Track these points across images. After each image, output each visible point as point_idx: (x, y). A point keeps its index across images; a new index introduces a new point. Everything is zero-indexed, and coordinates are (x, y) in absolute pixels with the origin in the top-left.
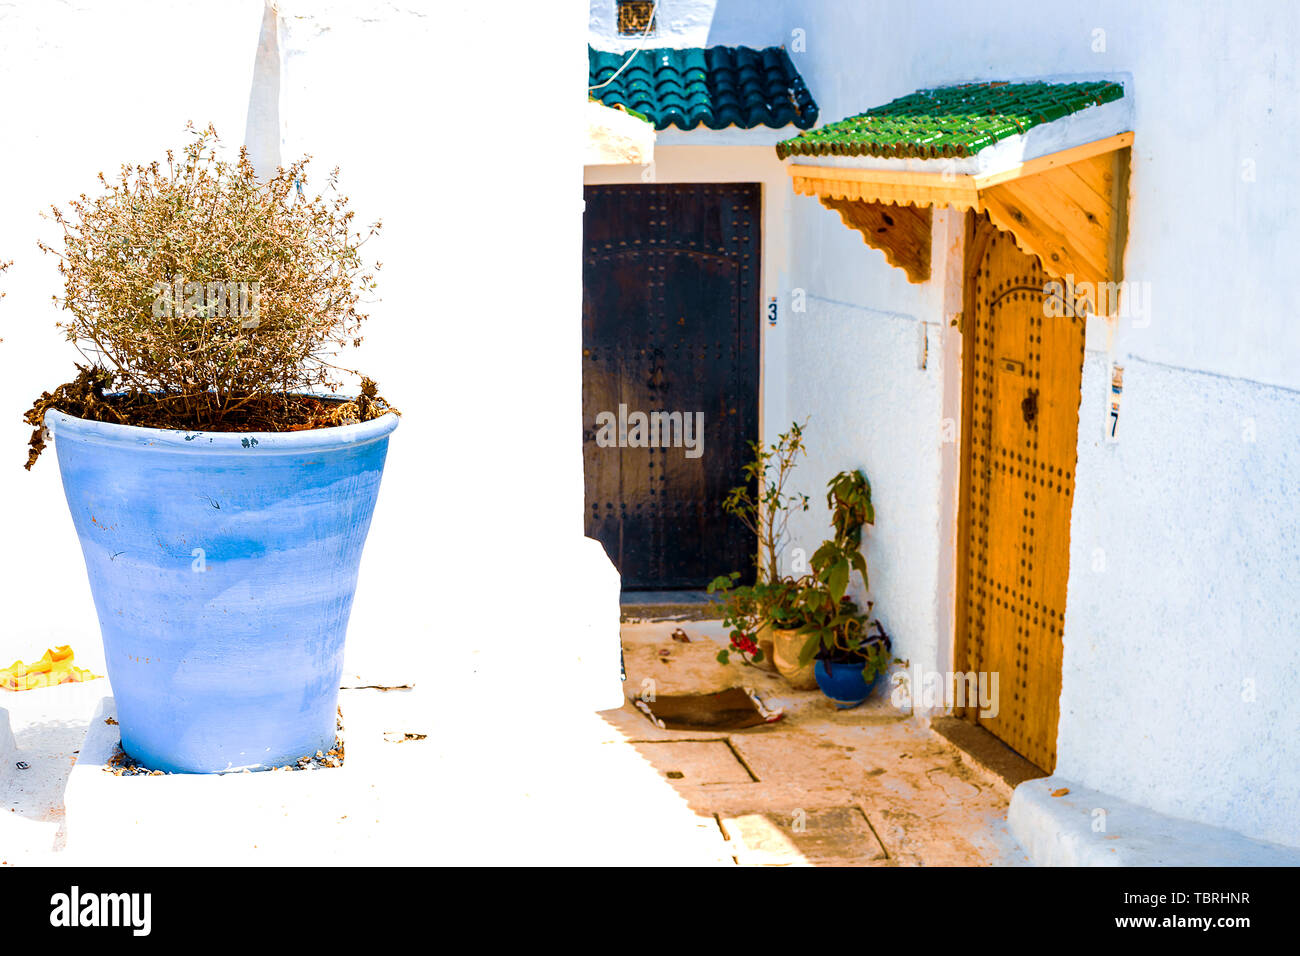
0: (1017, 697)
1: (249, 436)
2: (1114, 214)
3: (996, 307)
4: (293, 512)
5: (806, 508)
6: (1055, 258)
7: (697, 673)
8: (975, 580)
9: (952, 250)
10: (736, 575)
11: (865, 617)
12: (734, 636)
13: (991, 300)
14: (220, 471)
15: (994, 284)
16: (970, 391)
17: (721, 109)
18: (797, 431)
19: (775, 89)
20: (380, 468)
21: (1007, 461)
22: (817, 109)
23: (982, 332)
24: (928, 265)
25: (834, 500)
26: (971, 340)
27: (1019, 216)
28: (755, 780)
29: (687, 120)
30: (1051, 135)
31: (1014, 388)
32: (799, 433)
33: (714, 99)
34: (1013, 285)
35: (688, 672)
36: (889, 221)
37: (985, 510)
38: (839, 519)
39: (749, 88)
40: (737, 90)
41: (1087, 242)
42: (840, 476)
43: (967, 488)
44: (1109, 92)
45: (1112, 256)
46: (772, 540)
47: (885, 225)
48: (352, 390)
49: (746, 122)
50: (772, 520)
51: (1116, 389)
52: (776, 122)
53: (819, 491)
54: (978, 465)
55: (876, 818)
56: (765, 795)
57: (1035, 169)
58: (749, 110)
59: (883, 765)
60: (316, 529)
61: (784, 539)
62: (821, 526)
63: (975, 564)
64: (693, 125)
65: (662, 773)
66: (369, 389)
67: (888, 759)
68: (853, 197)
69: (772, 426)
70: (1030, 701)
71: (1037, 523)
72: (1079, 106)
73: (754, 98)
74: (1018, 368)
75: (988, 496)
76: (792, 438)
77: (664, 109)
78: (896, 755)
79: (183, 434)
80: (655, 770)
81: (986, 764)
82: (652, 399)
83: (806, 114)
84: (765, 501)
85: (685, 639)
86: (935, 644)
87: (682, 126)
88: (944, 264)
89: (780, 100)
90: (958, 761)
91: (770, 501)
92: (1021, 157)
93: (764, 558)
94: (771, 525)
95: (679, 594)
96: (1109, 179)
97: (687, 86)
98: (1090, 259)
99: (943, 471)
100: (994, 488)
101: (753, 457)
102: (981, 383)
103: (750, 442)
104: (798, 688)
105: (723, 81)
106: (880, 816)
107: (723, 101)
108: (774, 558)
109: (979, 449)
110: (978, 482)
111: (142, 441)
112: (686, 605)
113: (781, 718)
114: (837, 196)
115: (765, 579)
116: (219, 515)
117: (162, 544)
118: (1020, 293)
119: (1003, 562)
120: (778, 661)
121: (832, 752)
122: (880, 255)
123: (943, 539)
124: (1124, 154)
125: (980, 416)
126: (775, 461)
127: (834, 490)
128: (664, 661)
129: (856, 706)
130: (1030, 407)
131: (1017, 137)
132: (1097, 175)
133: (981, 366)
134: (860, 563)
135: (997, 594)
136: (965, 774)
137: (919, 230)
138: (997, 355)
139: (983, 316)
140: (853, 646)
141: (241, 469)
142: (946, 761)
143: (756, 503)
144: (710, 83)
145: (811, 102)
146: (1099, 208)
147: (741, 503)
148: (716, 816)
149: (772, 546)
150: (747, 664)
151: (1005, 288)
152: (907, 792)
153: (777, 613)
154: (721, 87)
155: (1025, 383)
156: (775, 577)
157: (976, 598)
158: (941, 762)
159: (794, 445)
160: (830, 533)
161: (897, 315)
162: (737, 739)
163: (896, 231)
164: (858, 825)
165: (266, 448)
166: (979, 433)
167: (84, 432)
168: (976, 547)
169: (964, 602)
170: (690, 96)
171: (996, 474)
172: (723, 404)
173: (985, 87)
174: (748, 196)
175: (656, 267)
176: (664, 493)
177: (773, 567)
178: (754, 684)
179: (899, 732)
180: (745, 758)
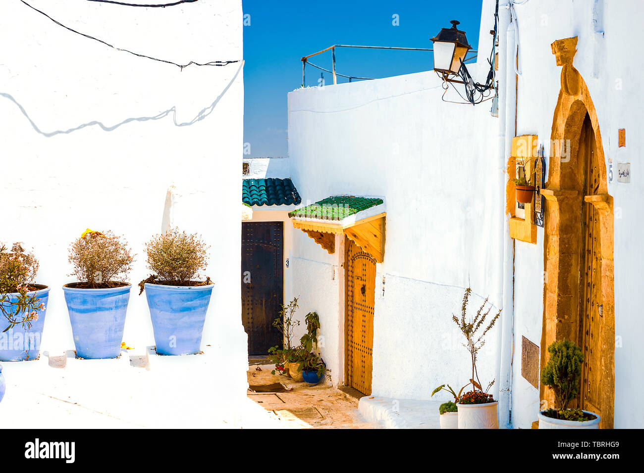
0: (362, 377)
1: (190, 287)
2: (382, 235)
3: (354, 261)
4: (197, 302)
5: (299, 324)
6: (366, 247)
7: (265, 379)
8: (350, 343)
9: (341, 244)
10: (277, 346)
11: (318, 358)
12: (276, 366)
13: (352, 259)
14: (184, 294)
15: (353, 254)
16: (347, 286)
17: (271, 199)
18: (296, 300)
19: (287, 192)
20: (211, 294)
21: (358, 306)
22: (301, 199)
23: (350, 268)
24: (334, 248)
25: (307, 322)
26: (347, 270)
27: (355, 236)
28: (284, 403)
29: (260, 202)
30: (363, 214)
31: (359, 284)
32: (296, 301)
33: (268, 196)
34: (358, 254)
35: (262, 379)
36: (322, 236)
37: (352, 321)
38: (309, 328)
39: (279, 192)
40: (276, 193)
41: (375, 243)
42: (309, 314)
43: (347, 315)
44: (379, 202)
45: (382, 246)
46: (288, 336)
47: (321, 237)
48: (204, 280)
49: (279, 203)
50: (288, 329)
51: (384, 283)
52: (288, 203)
53: (303, 319)
54: (350, 308)
55: (320, 410)
56: (287, 406)
57: (359, 223)
58: (279, 199)
59: (323, 399)
60: (201, 306)
61: (292, 335)
62: (304, 330)
63: (350, 338)
64: (262, 205)
65: (256, 402)
66: (209, 279)
67: (324, 397)
68: (311, 230)
69: (287, 300)
70: (365, 377)
71: (366, 324)
72: (371, 206)
73: (281, 196)
74: (360, 278)
75: (353, 317)
76: (294, 303)
77: (253, 199)
78: (327, 396)
79: (177, 287)
80: (254, 401)
81: (353, 396)
82: (248, 292)
83: (298, 201)
84: (286, 323)
85: (260, 370)
86: (339, 363)
87: (258, 205)
88: (339, 248)
89: (289, 196)
90: (345, 397)
91: (288, 322)
92: (355, 220)
93: (286, 340)
94: (288, 331)
95: (258, 356)
96: (380, 225)
97: (260, 191)
98: (376, 248)
99: (340, 310)
100: (354, 314)
101: (282, 309)
102: (350, 283)
103: (281, 305)
104: (297, 382)
105: (271, 190)
106: (321, 410)
107: (271, 197)
108: (289, 341)
109: (350, 303)
110: (350, 313)
111: (169, 288)
112: (260, 359)
113: (292, 390)
114: (306, 229)
115: (286, 348)
116: (183, 303)
117: (171, 308)
118: (360, 257)
119: (357, 336)
120: (291, 373)
121: (307, 396)
122: (320, 245)
123: (340, 330)
124: (384, 218)
125: (350, 293)
126: (289, 310)
127: (307, 319)
128: (254, 376)
129: (315, 385)
130: (363, 290)
131: (354, 214)
132: (377, 224)
133: (350, 278)
134: (316, 341)
135: (356, 346)
136: (347, 400)
137: (331, 238)
138: (354, 275)
139: (350, 263)
140: (314, 366)
141: (188, 293)
142: (342, 397)
143: (283, 324)
144: (267, 190)
145: (299, 197)
146: (378, 234)
147: (278, 324)
148: (273, 411)
149: (288, 338)
150: (281, 375)
151: (356, 255)
152: (330, 404)
153: (290, 358)
154: (270, 192)
155: (362, 283)
156: (289, 347)
157: (350, 348)
158: (340, 397)
159: (295, 305)
160: (307, 332)
161: (326, 264)
162: (278, 394)
163: (324, 239)
164: (315, 411)
165: (193, 289)
166: (350, 298)
167: (156, 287)
168: (350, 333)
169: (347, 350)
170: (260, 195)
171: (355, 310)
172: (272, 293)
173: (349, 197)
174: (280, 225)
175: (249, 249)
176: (252, 323)
177: (289, 344)
178: (283, 382)
179: (328, 391)
180: (281, 398)
